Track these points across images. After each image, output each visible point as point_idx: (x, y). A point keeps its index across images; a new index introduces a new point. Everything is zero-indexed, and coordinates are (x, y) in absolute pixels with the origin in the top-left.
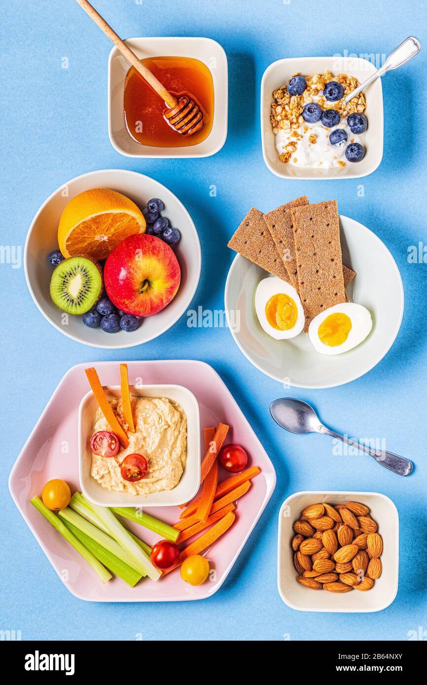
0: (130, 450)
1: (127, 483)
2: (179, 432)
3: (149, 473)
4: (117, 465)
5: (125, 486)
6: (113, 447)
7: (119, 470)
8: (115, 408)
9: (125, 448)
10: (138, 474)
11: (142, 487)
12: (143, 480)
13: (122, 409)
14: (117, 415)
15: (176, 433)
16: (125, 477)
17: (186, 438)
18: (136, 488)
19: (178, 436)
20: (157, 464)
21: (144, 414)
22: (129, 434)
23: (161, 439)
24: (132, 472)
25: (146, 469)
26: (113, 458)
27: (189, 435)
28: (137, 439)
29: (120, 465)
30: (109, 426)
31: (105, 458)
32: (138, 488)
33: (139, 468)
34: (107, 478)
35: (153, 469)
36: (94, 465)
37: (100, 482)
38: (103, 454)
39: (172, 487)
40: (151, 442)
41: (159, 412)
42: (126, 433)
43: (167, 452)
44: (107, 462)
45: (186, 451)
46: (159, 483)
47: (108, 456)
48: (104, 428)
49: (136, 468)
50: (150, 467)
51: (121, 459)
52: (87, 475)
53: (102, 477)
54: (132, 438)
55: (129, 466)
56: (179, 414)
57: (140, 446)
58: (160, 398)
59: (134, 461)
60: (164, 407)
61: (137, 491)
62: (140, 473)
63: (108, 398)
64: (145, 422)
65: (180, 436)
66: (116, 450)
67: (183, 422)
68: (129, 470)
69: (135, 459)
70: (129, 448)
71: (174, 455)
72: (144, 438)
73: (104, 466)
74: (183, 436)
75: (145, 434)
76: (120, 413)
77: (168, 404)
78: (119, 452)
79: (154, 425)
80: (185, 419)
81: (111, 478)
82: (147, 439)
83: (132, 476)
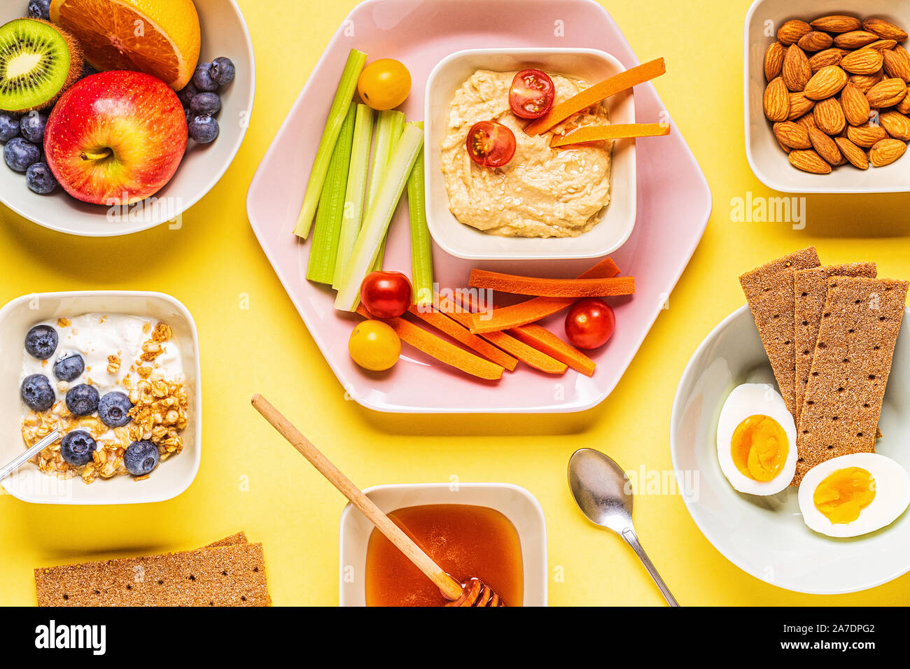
0: (521, 138)
1: (465, 132)
2: (550, 225)
3: (481, 170)
4: (495, 115)
5: (457, 129)
6: (528, 108)
7: (488, 117)
8: (592, 110)
9: (525, 130)
10: (479, 151)
11: (455, 158)
12: (467, 159)
13: (592, 124)
14: (582, 114)
15: (548, 219)
16: (475, 129)
17: (539, 237)
18: (454, 147)
19: (545, 222)
20: (496, 185)
21: (583, 162)
22: (548, 137)
23: (540, 191)
24: (485, 140)
25: (489, 165)
26: (507, 107)
27: (545, 242)
28: (540, 150)
29: (495, 120)
30: (562, 101)
31: (507, 94)
32: (454, 152)
33: (490, 154)
34: (471, 96)
35: (487, 178)
36: (494, 75)
37: (467, 85)
38: (515, 91)
39: (456, 211)
40: (533, 174)
41: (588, 189)
42: (549, 131)
43: (517, 202)
44: (499, 97)
45: (517, 236)
46: (463, 188)
47: (512, 99)
48: (559, 92)
49: (491, 148)
50: (490, 172)
51: (509, 122)
52: (478, 63)
53: (475, 89)
54: (541, 141)
55: (494, 135)
56: (581, 223)
57: (527, 156)
58: (609, 192)
59: (503, 144)
60: (594, 198)
61: (448, 150)
62: (481, 155)
63: (609, 100)
64: (569, 165)
65: (543, 225)
66: (524, 114)
67: (568, 231)
68: (488, 136)
69: (506, 147)
70: (524, 135)
71: (509, 216)
72: (541, 163)
73: (494, 92)
74: (543, 231)
75: (548, 164)
76: (585, 121)
77: (600, 205)
78: (519, 118)
79: (565, 180)
80: (573, 233)
81: (472, 104)
82: (539, 167)
83: (476, 140)
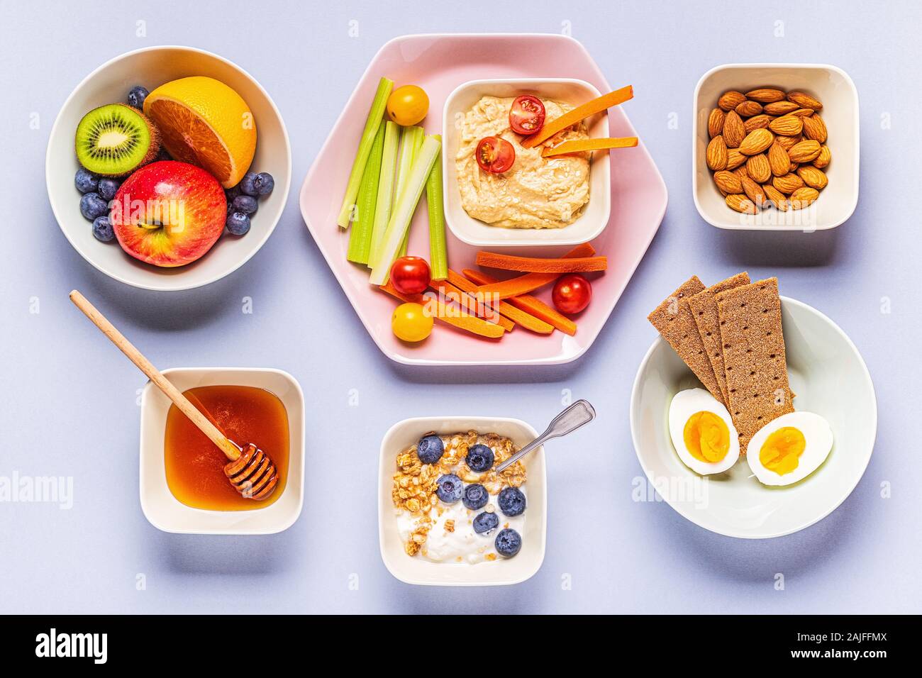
0: (520, 151)
1: (474, 146)
2: (542, 218)
3: (487, 175)
4: (498, 132)
5: (468, 142)
6: (525, 126)
7: (493, 134)
8: (575, 128)
9: (522, 143)
10: (486, 161)
11: (467, 166)
12: (476, 167)
13: (575, 139)
14: (567, 131)
15: (541, 214)
16: (482, 143)
17: (533, 228)
18: (466, 158)
19: (537, 216)
20: (499, 187)
21: (568, 169)
22: (540, 149)
23: (534, 192)
24: (490, 152)
25: (494, 172)
26: (508, 126)
27: (538, 232)
28: (534, 159)
29: (498, 136)
30: (551, 121)
31: (508, 115)
32: (466, 161)
33: (494, 162)
34: (479, 117)
35: (492, 182)
36: (497, 100)
37: (475, 108)
38: (514, 112)
39: (468, 208)
40: (529, 178)
41: (572, 190)
42: (541, 144)
43: (516, 200)
44: (501, 118)
45: (516, 228)
46: (473, 190)
47: (511, 119)
48: (549, 114)
49: (495, 159)
50: (494, 177)
51: (509, 137)
52: (485, 91)
53: (482, 111)
54: (534, 152)
55: (498, 148)
57: (523, 164)
58: (589, 192)
59: (505, 154)
60: (578, 197)
61: (461, 160)
62: (488, 164)
63: (588, 120)
64: (557, 171)
65: (537, 219)
66: (521, 131)
67: (556, 223)
68: (493, 148)
69: (507, 157)
70: (521, 148)
71: (509, 212)
72: (535, 169)
73: (497, 113)
74: (536, 224)
75: (540, 170)
76: (569, 136)
77: (582, 203)
78: (517, 134)
79: (554, 182)
80: (560, 225)
81: (481, 123)
82: (533, 173)
83: (483, 152)
